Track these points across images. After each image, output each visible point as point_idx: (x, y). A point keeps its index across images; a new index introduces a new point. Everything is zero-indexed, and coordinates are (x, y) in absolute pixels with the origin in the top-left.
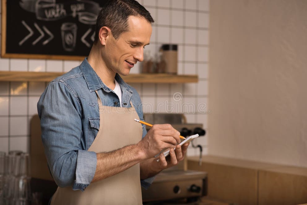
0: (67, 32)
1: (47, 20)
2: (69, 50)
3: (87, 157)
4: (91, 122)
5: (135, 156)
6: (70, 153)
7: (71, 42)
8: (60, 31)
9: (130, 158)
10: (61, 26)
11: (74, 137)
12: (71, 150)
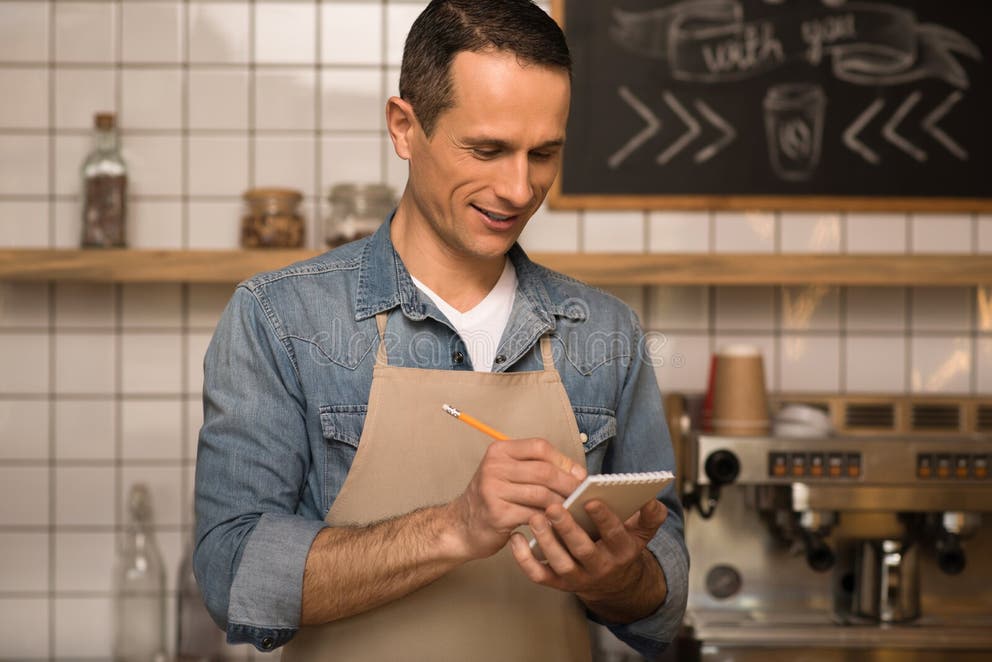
0: (785, 117)
1: (709, 79)
2: (793, 176)
3: (277, 540)
4: (324, 420)
5: (429, 545)
6: (239, 521)
7: (805, 148)
8: (758, 112)
9: (414, 554)
10: (763, 95)
11: (262, 470)
12: (242, 512)
